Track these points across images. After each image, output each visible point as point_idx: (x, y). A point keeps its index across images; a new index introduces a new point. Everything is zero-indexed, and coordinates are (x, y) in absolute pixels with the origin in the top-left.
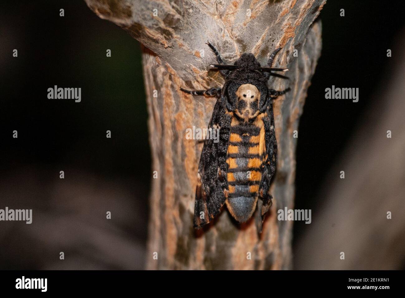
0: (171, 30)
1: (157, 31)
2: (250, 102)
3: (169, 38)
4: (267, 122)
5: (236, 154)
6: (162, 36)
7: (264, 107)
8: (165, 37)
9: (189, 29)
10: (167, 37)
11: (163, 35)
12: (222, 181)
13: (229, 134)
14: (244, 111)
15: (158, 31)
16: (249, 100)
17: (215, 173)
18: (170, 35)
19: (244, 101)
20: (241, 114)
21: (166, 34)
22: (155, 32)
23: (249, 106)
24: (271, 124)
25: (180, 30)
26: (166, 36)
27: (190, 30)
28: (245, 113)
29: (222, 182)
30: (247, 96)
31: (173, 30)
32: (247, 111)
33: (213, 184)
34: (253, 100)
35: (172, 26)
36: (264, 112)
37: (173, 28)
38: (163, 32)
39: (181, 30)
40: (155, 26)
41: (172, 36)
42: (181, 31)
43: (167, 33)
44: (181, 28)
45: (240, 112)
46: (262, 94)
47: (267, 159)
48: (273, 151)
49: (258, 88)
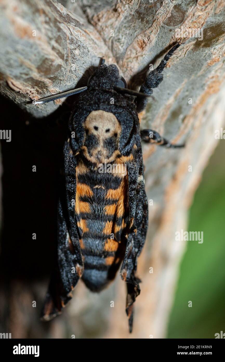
0: (47, 81)
1: (26, 82)
2: (104, 139)
3: (42, 92)
4: (132, 169)
5: (87, 214)
6: (32, 90)
7: (128, 148)
8: (37, 91)
9: (72, 79)
10: (40, 90)
11: (34, 88)
12: (73, 253)
13: (74, 184)
14: (95, 152)
15: (28, 82)
16: (102, 135)
17: (63, 240)
18: (44, 88)
19: (95, 136)
20: (91, 155)
21: (39, 87)
22: (24, 84)
23: (102, 144)
24: (140, 173)
25: (59, 81)
26: (38, 89)
27: (74, 80)
28: (96, 154)
29: (73, 255)
30: (100, 130)
31: (50, 81)
32: (99, 152)
33: (62, 256)
34: (109, 135)
35: (49, 76)
36: (127, 154)
37: (50, 78)
38: (35, 84)
39: (61, 80)
40: (24, 76)
41: (47, 90)
42: (62, 82)
43: (40, 85)
44: (62, 78)
45: (89, 152)
46: (124, 128)
47: (133, 225)
48: (142, 214)
49: (117, 119)
